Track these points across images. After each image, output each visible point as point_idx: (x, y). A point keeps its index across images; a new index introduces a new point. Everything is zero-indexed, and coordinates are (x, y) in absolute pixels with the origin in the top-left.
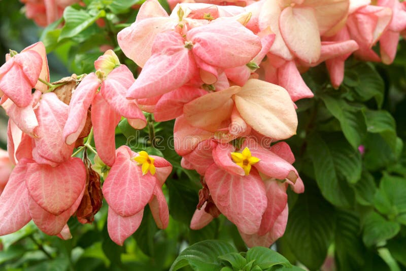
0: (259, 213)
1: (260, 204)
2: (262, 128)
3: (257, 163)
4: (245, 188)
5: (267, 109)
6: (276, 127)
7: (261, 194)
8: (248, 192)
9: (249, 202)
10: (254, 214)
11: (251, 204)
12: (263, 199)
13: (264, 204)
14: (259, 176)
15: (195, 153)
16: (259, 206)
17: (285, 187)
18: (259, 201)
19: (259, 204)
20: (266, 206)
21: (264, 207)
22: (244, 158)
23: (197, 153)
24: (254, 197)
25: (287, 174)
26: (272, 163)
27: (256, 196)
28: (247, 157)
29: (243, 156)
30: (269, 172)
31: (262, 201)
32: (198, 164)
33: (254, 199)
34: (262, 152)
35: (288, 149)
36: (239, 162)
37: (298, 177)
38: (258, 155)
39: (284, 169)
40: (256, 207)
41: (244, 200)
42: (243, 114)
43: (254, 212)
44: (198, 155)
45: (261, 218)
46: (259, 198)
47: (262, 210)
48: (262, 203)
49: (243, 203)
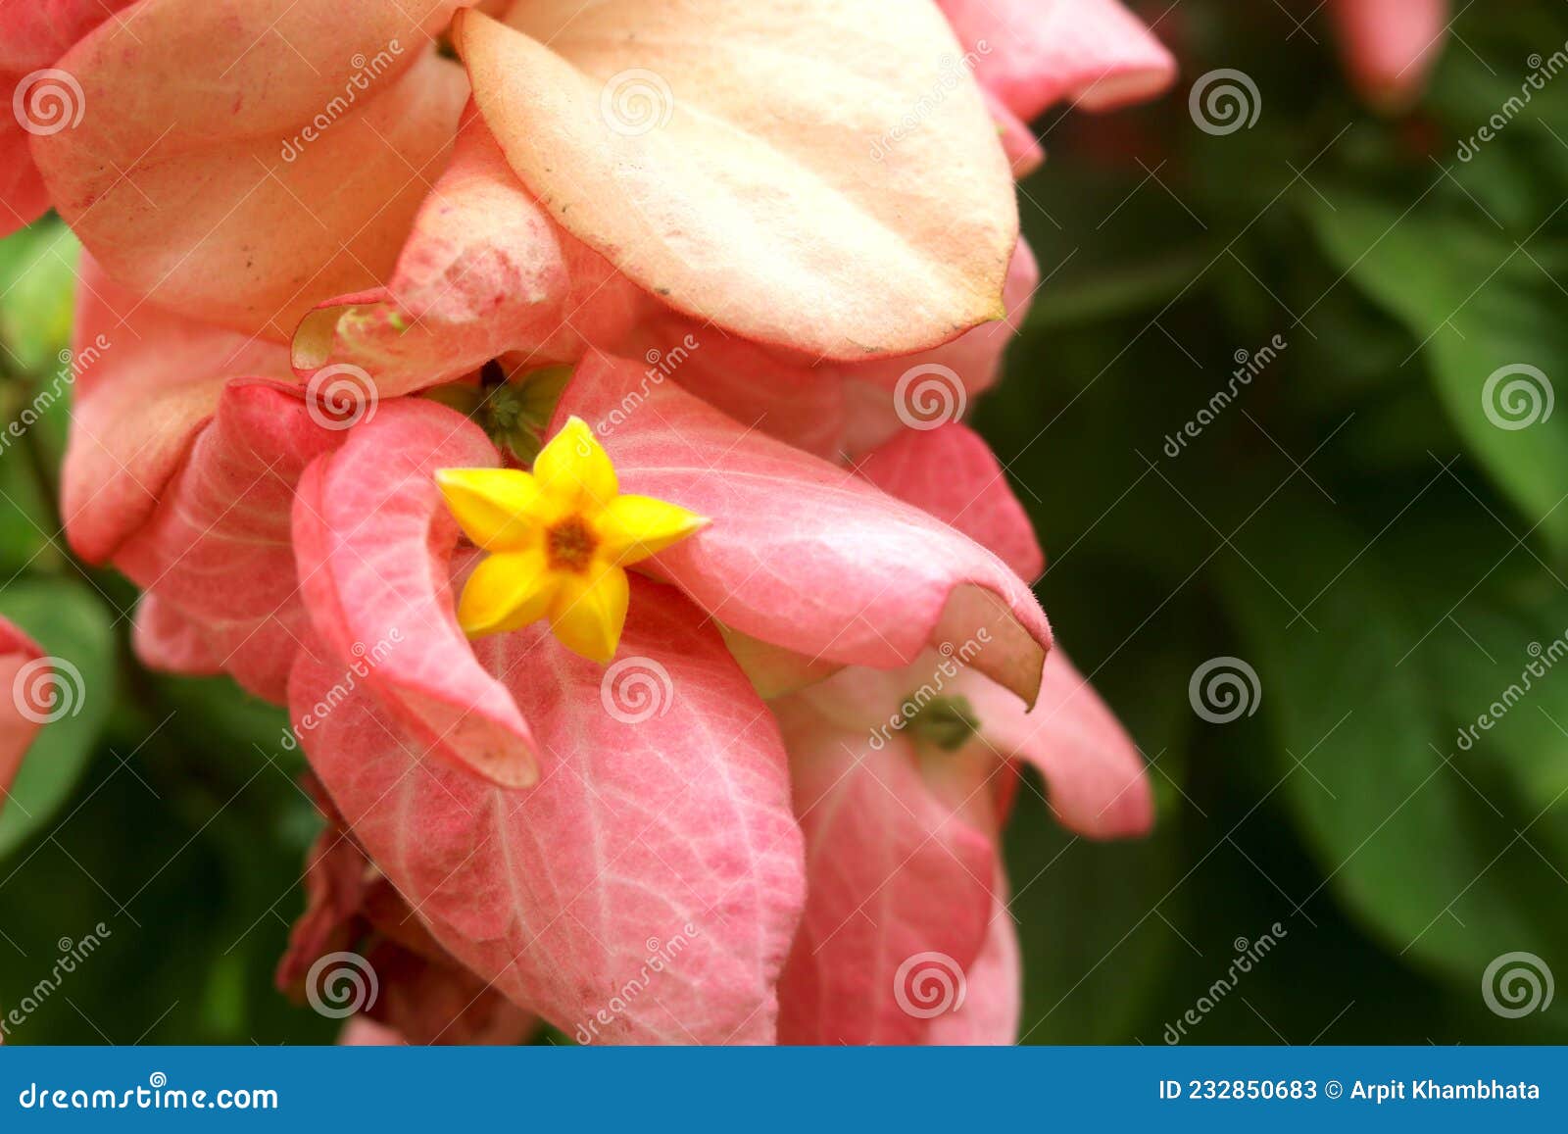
0: (742, 967)
1: (740, 883)
2: (693, 265)
3: (681, 546)
4: (599, 773)
5: (765, 130)
6: (826, 261)
7: (741, 804)
8: (631, 800)
9: (644, 884)
10: (696, 983)
11: (663, 895)
12: (763, 843)
13: (774, 881)
14: (731, 658)
15: (182, 518)
16: (734, 909)
17: (980, 788)
18: (730, 864)
19: (726, 889)
20: (793, 894)
21: (776, 907)
22: (554, 512)
23: (195, 514)
24: (679, 835)
25: (926, 614)
26: (797, 536)
27: (699, 826)
28: (581, 497)
29: (547, 490)
30: (785, 612)
31: (756, 858)
32: (222, 611)
33: (680, 855)
34: (730, 462)
35: (977, 472)
36: (515, 546)
37: (1045, 649)
38: (688, 480)
39: (901, 571)
40: (707, 918)
41: (605, 873)
42: (527, 154)
43: (699, 964)
44: (207, 532)
45: (770, 1002)
46: (721, 838)
47: (768, 939)
48: (755, 880)
49: (603, 897)
